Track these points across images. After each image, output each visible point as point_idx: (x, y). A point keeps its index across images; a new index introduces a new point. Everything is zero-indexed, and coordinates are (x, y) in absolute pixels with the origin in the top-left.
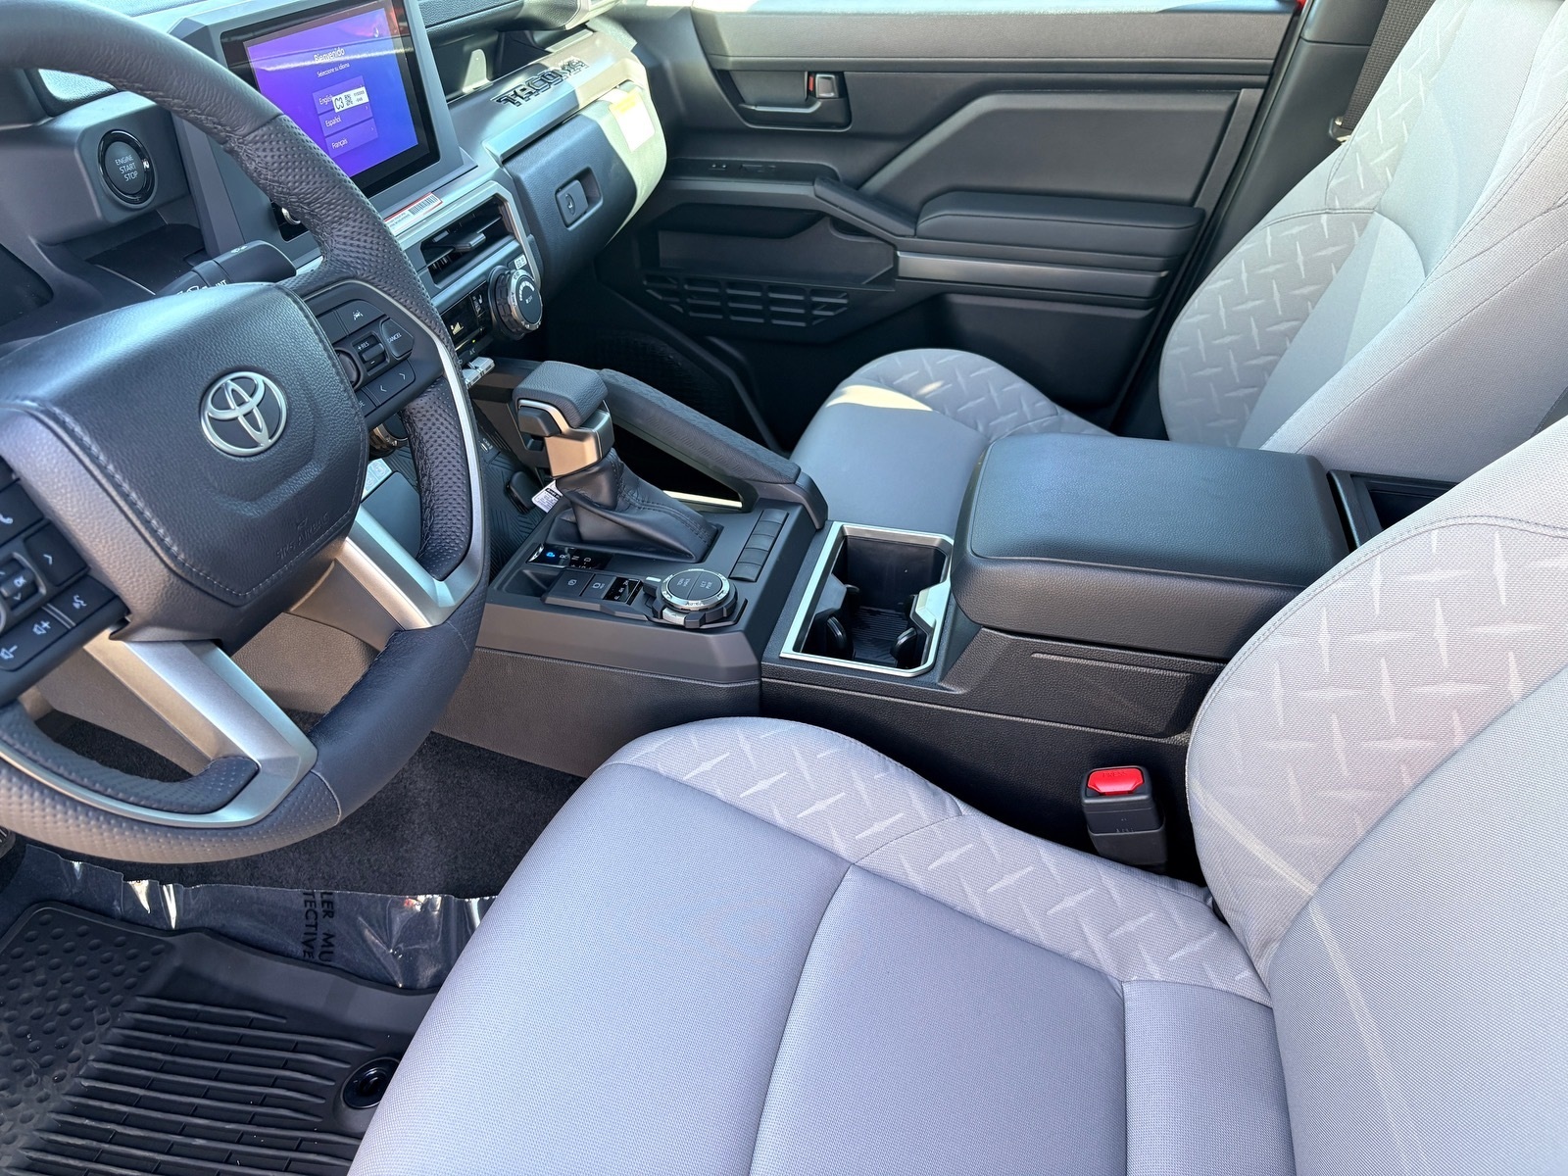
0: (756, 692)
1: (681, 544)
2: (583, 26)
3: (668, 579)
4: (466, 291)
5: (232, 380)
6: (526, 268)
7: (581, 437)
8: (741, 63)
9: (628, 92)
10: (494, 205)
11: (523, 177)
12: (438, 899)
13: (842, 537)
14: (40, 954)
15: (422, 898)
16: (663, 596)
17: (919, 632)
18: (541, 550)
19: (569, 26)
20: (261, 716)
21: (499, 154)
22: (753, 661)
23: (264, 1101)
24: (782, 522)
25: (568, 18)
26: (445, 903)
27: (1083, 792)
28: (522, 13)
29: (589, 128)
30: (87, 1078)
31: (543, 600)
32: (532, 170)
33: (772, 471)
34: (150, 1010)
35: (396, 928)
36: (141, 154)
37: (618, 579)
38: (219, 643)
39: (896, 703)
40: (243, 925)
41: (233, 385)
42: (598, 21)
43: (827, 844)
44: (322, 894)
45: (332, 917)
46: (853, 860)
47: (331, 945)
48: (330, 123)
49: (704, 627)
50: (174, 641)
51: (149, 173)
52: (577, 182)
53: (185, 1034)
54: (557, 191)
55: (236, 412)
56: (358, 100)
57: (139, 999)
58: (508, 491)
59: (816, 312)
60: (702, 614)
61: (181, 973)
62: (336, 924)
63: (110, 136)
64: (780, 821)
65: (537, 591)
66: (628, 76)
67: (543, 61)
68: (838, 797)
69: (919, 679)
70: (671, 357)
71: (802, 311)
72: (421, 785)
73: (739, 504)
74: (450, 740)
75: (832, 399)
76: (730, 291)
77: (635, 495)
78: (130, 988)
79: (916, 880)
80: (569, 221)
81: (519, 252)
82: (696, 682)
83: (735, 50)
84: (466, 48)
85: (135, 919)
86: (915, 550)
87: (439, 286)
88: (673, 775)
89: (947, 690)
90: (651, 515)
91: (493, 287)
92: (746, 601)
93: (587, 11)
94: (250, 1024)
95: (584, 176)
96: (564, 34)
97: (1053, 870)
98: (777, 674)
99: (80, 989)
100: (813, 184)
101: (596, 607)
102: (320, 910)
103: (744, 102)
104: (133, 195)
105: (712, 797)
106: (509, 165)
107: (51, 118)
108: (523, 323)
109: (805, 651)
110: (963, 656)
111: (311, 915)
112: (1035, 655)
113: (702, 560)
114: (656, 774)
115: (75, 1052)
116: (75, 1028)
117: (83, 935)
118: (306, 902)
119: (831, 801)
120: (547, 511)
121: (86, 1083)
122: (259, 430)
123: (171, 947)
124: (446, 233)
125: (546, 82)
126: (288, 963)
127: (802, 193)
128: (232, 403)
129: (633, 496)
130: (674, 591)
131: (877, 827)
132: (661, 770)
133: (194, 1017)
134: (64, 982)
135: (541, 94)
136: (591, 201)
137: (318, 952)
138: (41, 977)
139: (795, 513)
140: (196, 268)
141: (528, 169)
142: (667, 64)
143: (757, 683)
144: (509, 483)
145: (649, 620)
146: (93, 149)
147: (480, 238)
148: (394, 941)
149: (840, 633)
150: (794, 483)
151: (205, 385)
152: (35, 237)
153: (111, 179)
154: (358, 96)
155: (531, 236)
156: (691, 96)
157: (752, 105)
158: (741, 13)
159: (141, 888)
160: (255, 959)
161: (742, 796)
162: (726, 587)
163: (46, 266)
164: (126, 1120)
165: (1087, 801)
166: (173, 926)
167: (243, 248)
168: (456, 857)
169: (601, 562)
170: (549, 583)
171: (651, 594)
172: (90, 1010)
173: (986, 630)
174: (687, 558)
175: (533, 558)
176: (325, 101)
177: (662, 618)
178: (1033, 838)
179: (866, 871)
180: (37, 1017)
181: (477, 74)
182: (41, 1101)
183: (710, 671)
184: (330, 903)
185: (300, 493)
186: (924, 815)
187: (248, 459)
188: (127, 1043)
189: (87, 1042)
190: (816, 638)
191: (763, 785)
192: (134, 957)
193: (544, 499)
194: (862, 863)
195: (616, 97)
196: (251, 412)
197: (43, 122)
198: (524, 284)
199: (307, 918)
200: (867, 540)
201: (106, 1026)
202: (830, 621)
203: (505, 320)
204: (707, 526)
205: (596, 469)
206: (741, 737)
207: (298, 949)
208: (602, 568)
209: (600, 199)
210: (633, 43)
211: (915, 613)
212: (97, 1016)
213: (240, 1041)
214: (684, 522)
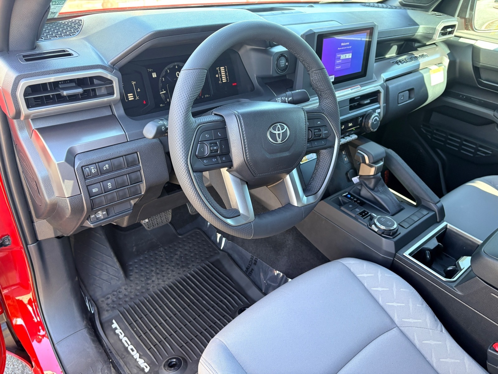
0: (391, 261)
1: (389, 208)
2: (434, 44)
3: (378, 217)
4: (357, 115)
5: (279, 125)
6: (379, 113)
7: (371, 166)
8: (484, 66)
9: (439, 67)
10: (377, 93)
11: (390, 87)
12: (282, 274)
13: (446, 227)
14: (193, 240)
15: (278, 272)
16: (374, 221)
17: (457, 269)
18: (347, 193)
19: (428, 43)
20: (247, 204)
21: (385, 79)
22: (394, 252)
23: (221, 301)
24: (426, 215)
25: (428, 41)
26: (283, 276)
27: (490, 347)
28: (414, 37)
29: (420, 76)
30: (189, 274)
31: (340, 208)
32: (394, 85)
33: (430, 197)
34: (208, 266)
35: (268, 277)
36: (287, 60)
37: (364, 210)
38: (247, 183)
39: (436, 287)
40: (235, 256)
41: (279, 126)
42: (440, 43)
43: (393, 317)
44: (255, 258)
45: (255, 265)
46: (398, 326)
47: (252, 272)
48: (338, 62)
49: (383, 235)
50: (238, 178)
51: (287, 66)
52: (408, 91)
53: (213, 275)
54: (400, 93)
55: (277, 132)
56: (348, 57)
57: (207, 262)
58: (347, 174)
59: (478, 153)
60: (384, 231)
61: (218, 261)
62: (255, 268)
63: (282, 55)
64: (380, 302)
65: (340, 204)
66: (442, 62)
67: (414, 52)
68: (402, 305)
69: (448, 283)
70: (421, 151)
71: (473, 151)
72: (289, 242)
73: (415, 204)
74: (301, 234)
75: (469, 183)
76: (449, 137)
77: (381, 188)
78: (207, 258)
79: (417, 343)
80: (399, 102)
81: (379, 108)
82: (374, 250)
83: (483, 61)
84: (392, 44)
85: (214, 242)
86: (470, 242)
87: (350, 112)
88: (355, 273)
89: (456, 291)
90: (383, 196)
91: (367, 116)
92: (400, 233)
93: (435, 40)
94: (227, 281)
95: (411, 90)
96: (425, 45)
97: (467, 366)
98: (400, 259)
99: (197, 252)
100: (494, 111)
101: (354, 215)
102: (253, 262)
103: (481, 78)
104: (281, 70)
105: (363, 285)
106: (387, 82)
107: (270, 48)
108: (371, 128)
109: (413, 257)
110: (466, 283)
111: (251, 262)
112: (492, 294)
113: (393, 215)
114: (350, 270)
115: (190, 266)
116: (192, 261)
117: (203, 240)
118: (251, 258)
119: (399, 304)
120: (355, 183)
121: (189, 275)
122: (280, 138)
123: (219, 253)
124: (359, 97)
125: (411, 59)
126: (241, 271)
127: (489, 113)
128: (277, 130)
129: (381, 189)
130: (379, 221)
131: (411, 320)
132: (352, 270)
133: (216, 273)
134: (195, 249)
135: (408, 63)
136: (410, 98)
137: (248, 272)
138: (191, 245)
139: (431, 214)
140: (287, 93)
141: (392, 85)
142: (458, 61)
143: (392, 259)
144: (348, 172)
145: (367, 226)
146: (276, 57)
147: (368, 101)
148: (267, 279)
149: (428, 257)
150: (436, 204)
151: (273, 123)
152: (256, 75)
153: (278, 65)
154: (349, 56)
155: (385, 104)
156: (462, 72)
157: (483, 80)
158: (490, 50)
159: (219, 235)
160: (235, 266)
161: (372, 289)
162: (395, 226)
163: (255, 82)
164: (192, 288)
165: (489, 350)
166: (222, 248)
167: (299, 90)
168: (290, 266)
169: (362, 204)
170: (345, 203)
171: (372, 218)
172: (197, 258)
173: (478, 278)
174: (388, 213)
175: (344, 195)
176: (339, 56)
177: (371, 227)
178: (465, 352)
179: (402, 332)
180: (186, 254)
181: (392, 52)
182: (179, 273)
183: (379, 249)
184: (256, 261)
185: (281, 157)
186: (429, 325)
187: (273, 144)
188: (200, 270)
189: (193, 266)
190: (419, 254)
191: (380, 289)
192: (210, 251)
193: (355, 180)
194: (401, 328)
195: (434, 68)
196: (280, 134)
197: (268, 48)
198: (376, 118)
199: (250, 262)
200: (454, 232)
201: (198, 264)
202: (427, 251)
203: (366, 126)
204: (400, 206)
205: (372, 177)
206: (379, 272)
207: (245, 269)
208: (361, 205)
209: (413, 98)
210: (449, 51)
211: (458, 262)
212: (197, 261)
213: (223, 284)
214: (392, 202)
